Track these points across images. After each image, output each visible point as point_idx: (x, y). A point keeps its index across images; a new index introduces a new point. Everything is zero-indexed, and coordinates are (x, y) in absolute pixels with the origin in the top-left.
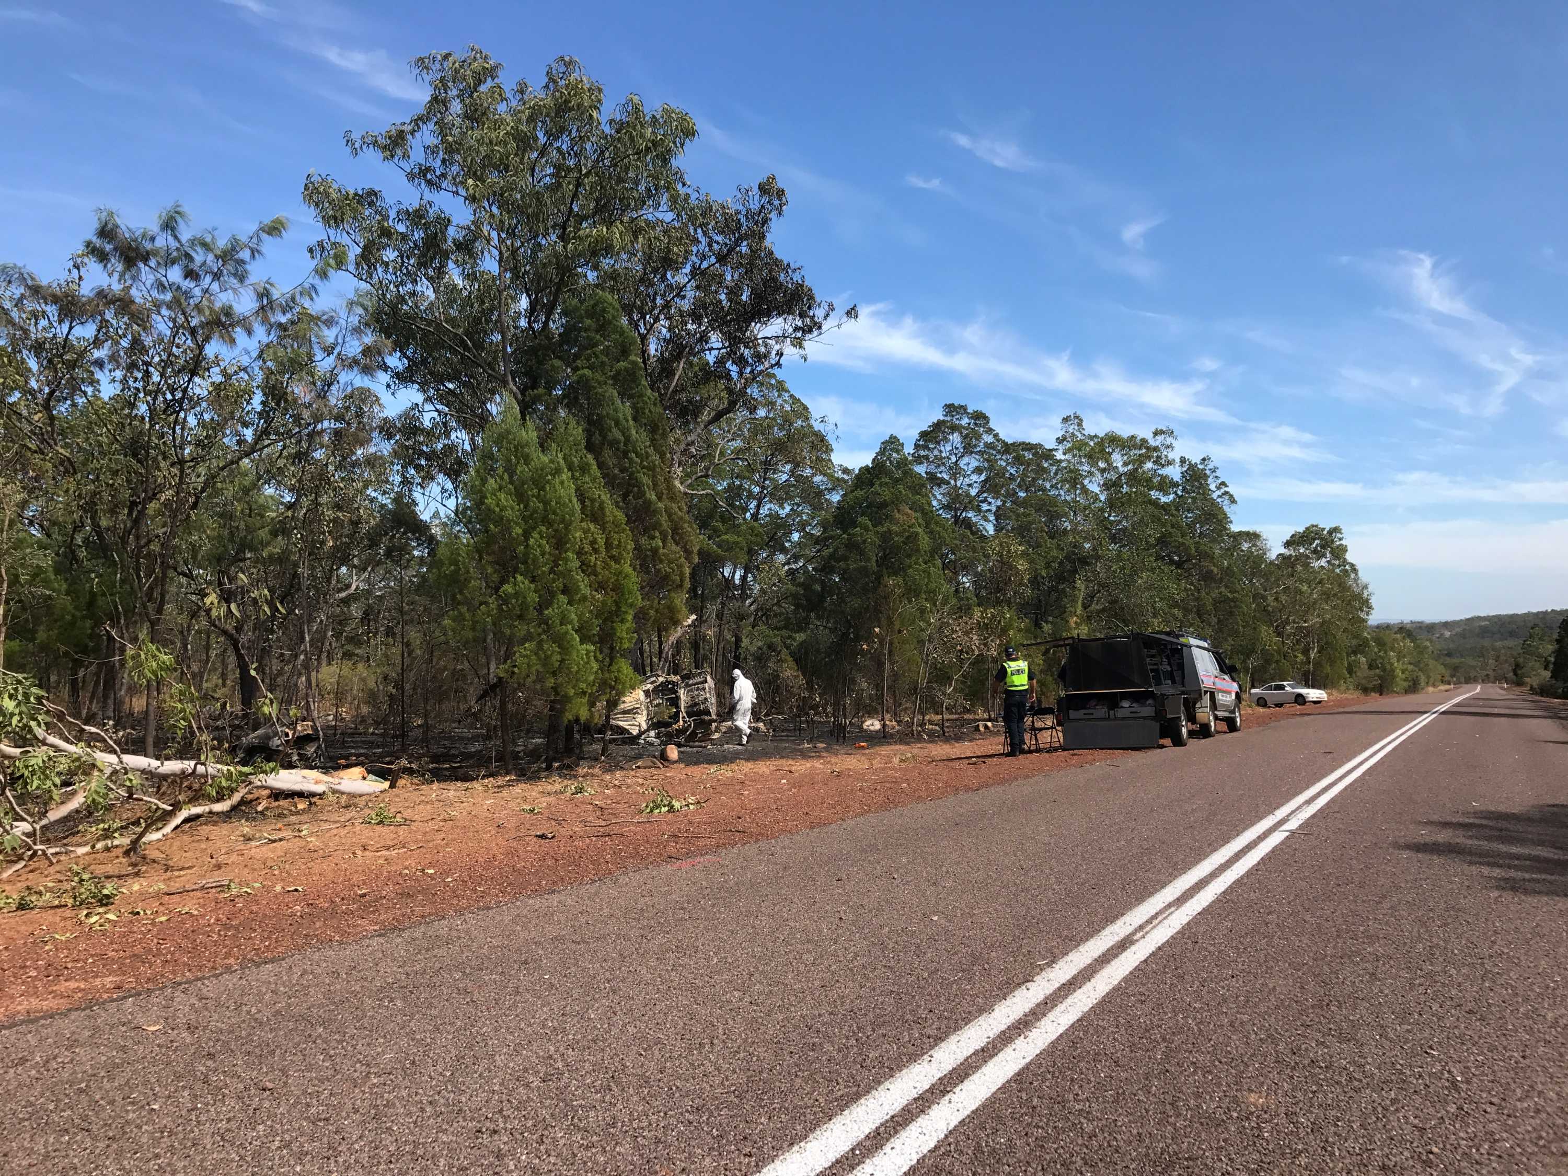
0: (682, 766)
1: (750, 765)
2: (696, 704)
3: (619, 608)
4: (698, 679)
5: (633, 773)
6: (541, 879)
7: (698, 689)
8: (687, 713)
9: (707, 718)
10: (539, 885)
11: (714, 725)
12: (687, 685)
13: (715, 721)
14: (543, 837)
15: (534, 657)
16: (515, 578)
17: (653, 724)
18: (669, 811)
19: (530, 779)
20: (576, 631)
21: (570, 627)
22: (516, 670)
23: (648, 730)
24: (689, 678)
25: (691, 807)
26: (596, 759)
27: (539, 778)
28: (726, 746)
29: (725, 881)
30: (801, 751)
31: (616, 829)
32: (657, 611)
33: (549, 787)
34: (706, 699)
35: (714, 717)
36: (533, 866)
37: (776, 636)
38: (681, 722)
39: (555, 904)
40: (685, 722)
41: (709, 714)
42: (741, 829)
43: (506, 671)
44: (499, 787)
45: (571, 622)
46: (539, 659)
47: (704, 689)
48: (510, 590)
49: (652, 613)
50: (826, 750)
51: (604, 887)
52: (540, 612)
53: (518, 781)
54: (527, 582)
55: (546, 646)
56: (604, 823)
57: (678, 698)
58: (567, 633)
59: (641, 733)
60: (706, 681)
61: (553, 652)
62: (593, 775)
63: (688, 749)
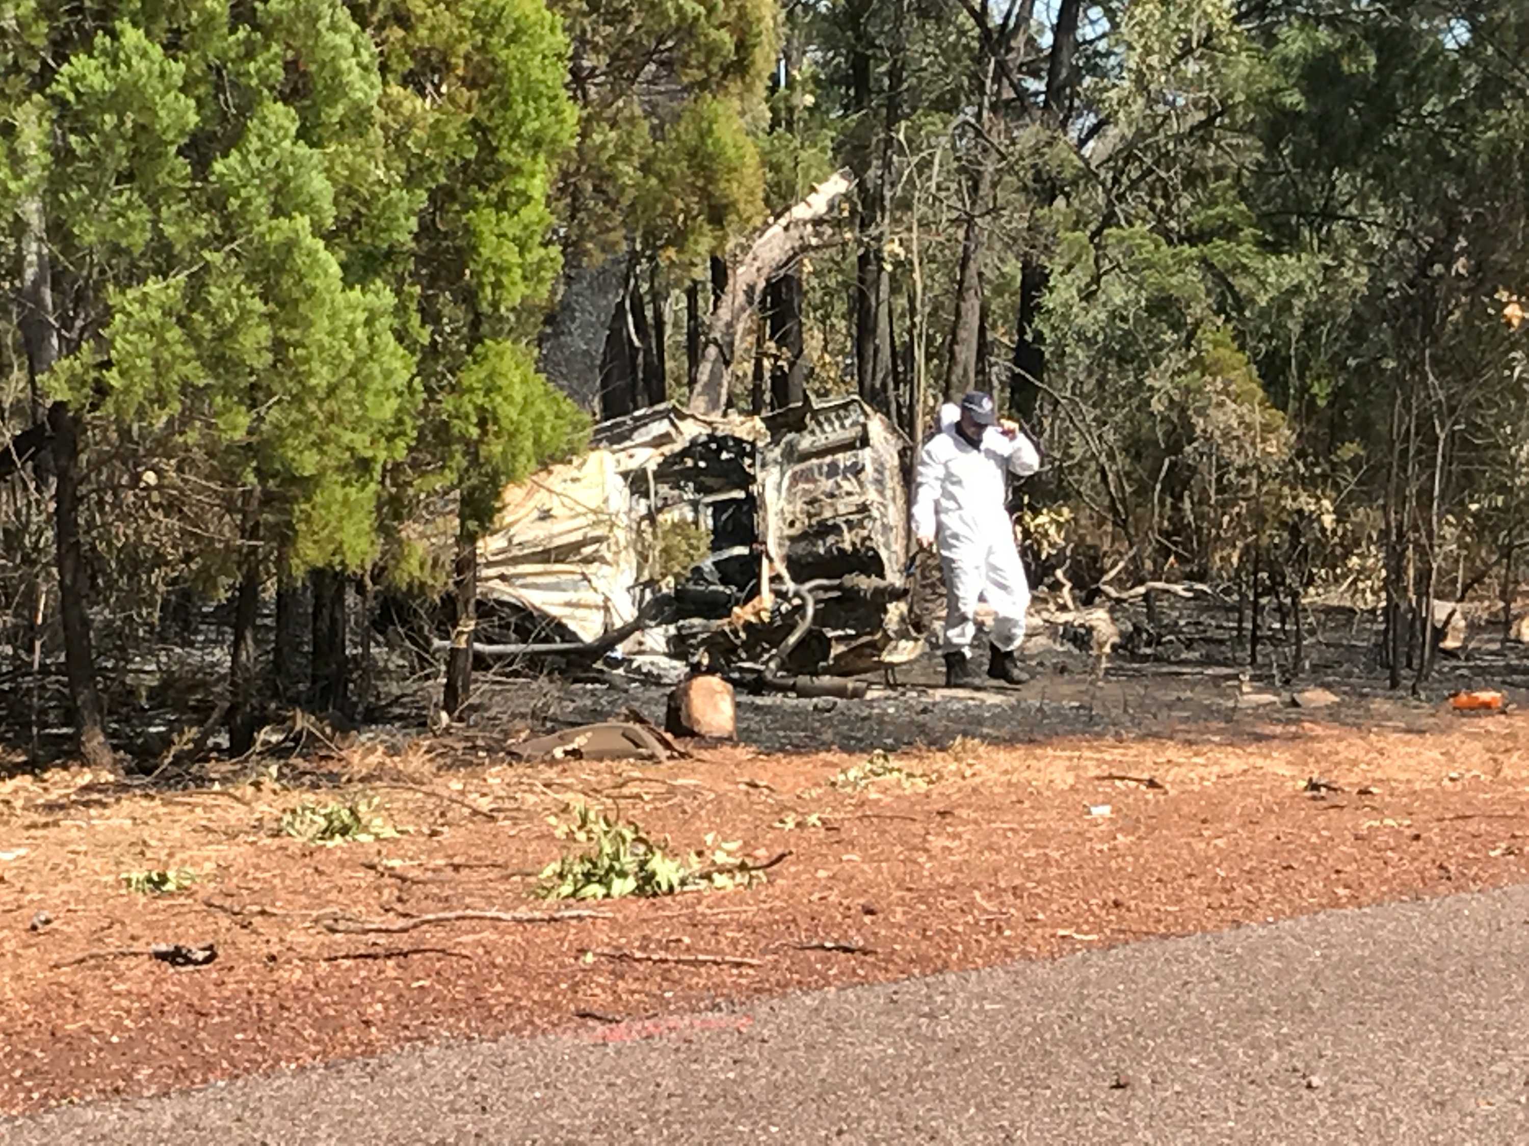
0: (743, 753)
1: (1004, 758)
2: (825, 529)
3: (489, 150)
4: (834, 433)
5: (551, 774)
6: (136, 1063)
7: (833, 470)
8: (792, 562)
9: (865, 583)
10: (128, 1078)
11: (895, 611)
12: (792, 455)
13: (898, 595)
14: (176, 957)
15: (174, 334)
16: (114, 35)
17: (660, 602)
18: (640, 891)
19: (168, 781)
20: (329, 238)
21: (303, 222)
22: (113, 377)
23: (637, 626)
24: (800, 427)
25: (720, 880)
26: (422, 724)
27: (202, 781)
28: (939, 694)
29: (742, 1080)
30: (1229, 716)
31: (434, 937)
32: (646, 168)
33: (237, 814)
34: (863, 508)
35: (894, 578)
36: (118, 1026)
37: (1182, 263)
38: (767, 599)
39: (168, 1121)
40: (781, 595)
41: (874, 566)
42: (858, 941)
43: (75, 382)
44: (50, 807)
45: (309, 206)
46: (195, 340)
47: (857, 470)
48: (96, 80)
49: (628, 171)
50: (1333, 714)
51: (335, 1085)
52: (201, 167)
53: (123, 787)
54: (156, 52)
55: (216, 294)
56: (401, 923)
57: (753, 504)
58: (290, 246)
59: (611, 639)
60: (865, 441)
61: (245, 313)
62: (398, 778)
63: (792, 701)
